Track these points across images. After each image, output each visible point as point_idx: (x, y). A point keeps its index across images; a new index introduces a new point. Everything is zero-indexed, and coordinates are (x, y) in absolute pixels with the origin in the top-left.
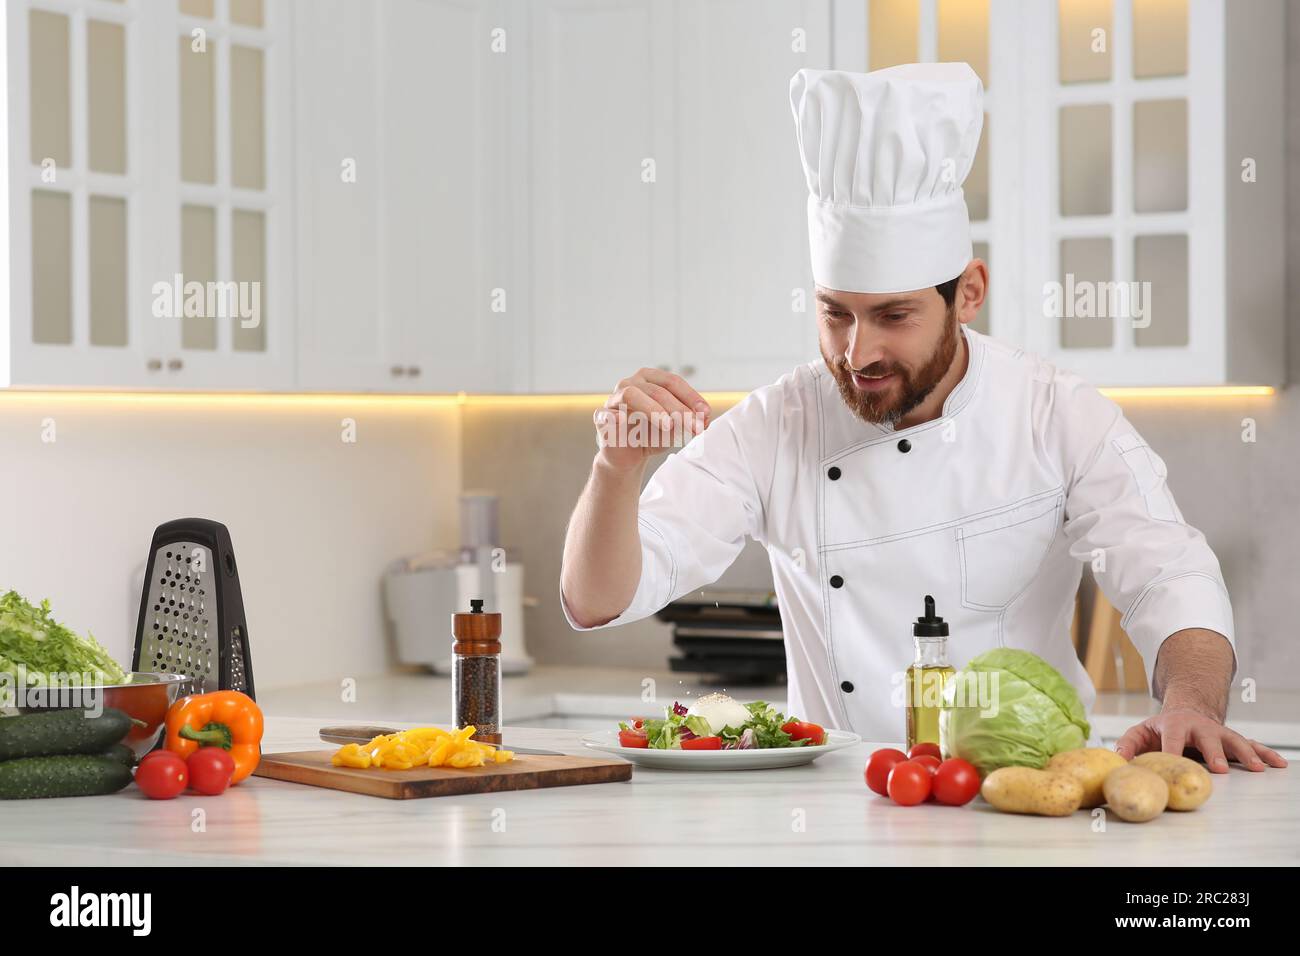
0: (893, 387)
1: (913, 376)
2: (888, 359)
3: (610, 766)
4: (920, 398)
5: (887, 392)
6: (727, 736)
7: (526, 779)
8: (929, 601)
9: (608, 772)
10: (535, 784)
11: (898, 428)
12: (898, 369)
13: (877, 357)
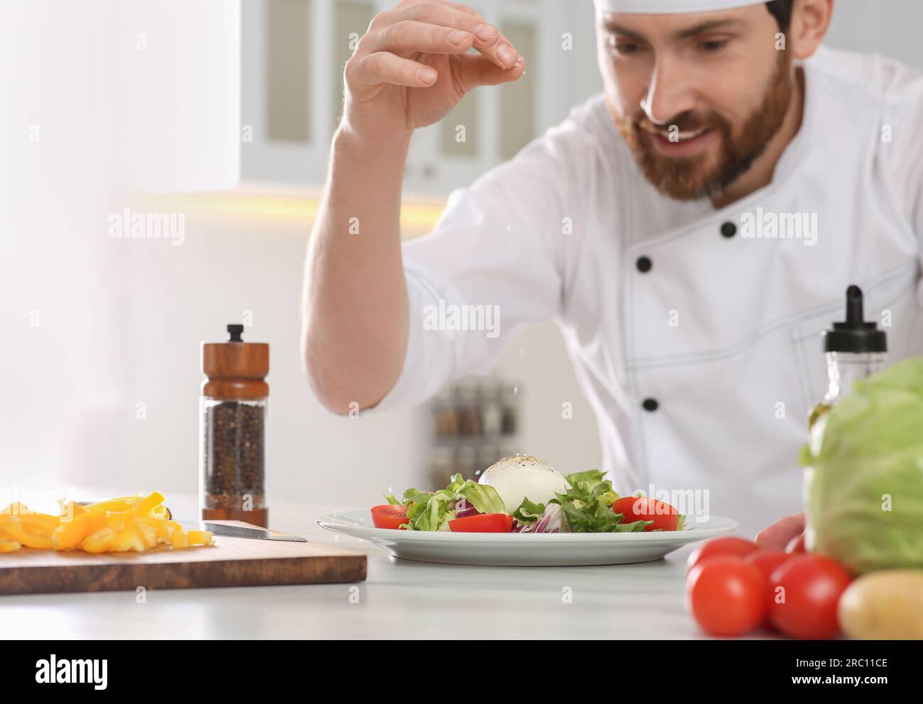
0: (710, 150)
1: (737, 130)
2: (702, 108)
3: (326, 558)
4: (745, 164)
5: (702, 157)
6: (524, 514)
7: (169, 572)
8: (854, 294)
9: (320, 568)
10: (185, 581)
11: (719, 205)
12: (717, 123)
13: (685, 104)
